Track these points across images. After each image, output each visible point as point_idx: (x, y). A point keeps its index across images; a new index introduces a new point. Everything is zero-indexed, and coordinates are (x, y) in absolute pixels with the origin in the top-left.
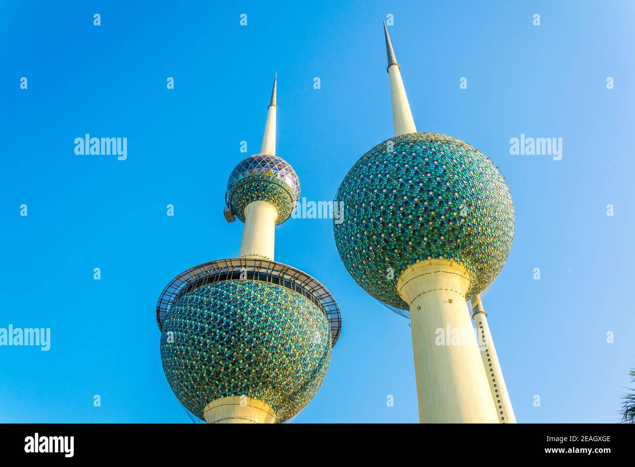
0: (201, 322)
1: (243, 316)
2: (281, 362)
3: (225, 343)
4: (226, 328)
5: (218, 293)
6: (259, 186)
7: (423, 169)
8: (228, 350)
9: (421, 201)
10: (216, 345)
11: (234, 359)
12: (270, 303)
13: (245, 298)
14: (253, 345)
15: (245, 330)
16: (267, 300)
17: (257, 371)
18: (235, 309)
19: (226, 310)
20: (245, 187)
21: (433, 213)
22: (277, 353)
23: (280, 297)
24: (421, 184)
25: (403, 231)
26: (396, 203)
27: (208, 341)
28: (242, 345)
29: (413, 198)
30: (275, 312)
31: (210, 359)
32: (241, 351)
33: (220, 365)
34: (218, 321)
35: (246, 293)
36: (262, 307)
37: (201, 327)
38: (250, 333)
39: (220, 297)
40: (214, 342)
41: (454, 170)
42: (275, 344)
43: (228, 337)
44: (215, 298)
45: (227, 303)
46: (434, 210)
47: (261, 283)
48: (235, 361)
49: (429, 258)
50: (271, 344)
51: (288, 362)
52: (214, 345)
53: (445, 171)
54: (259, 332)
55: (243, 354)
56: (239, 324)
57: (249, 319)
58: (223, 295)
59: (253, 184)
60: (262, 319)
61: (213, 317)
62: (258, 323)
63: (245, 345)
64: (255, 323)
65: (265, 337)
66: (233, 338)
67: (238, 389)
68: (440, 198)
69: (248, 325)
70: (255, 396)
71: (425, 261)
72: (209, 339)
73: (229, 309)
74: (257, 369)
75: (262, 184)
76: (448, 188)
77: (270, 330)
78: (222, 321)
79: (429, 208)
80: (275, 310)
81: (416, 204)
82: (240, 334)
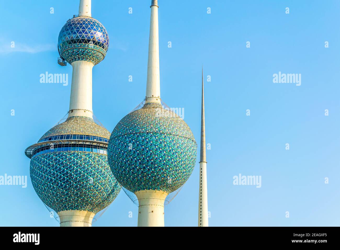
0: (50, 176)
1: (71, 174)
2: (94, 194)
3: (64, 188)
4: (63, 181)
5: (57, 160)
6: (79, 52)
7: (141, 153)
8: (66, 191)
9: (140, 168)
10: (59, 189)
11: (69, 195)
12: (85, 165)
13: (72, 164)
14: (78, 188)
15: (73, 181)
16: (83, 163)
17: (81, 200)
18: (67, 171)
19: (62, 171)
20: (70, 51)
21: (145, 174)
22: (91, 190)
23: (91, 160)
24: (140, 161)
25: (133, 179)
26: (129, 167)
27: (55, 186)
28: (73, 189)
29: (136, 167)
30: (89, 170)
31: (57, 195)
32: (72, 192)
33: (62, 197)
34: (59, 177)
35: (72, 160)
36: (81, 168)
37: (50, 179)
38: (76, 183)
39: (58, 163)
40: (58, 187)
41: (156, 153)
42: (89, 186)
43: (65, 185)
44: (56, 163)
45: (63, 166)
46: (146, 173)
47: (80, 153)
48: (70, 196)
49: (145, 190)
50: (87, 187)
51: (97, 193)
52: (58, 189)
53: (151, 154)
54: (80, 182)
55: (73, 193)
56: (70, 178)
57: (75, 175)
58: (60, 162)
59: (75, 50)
60: (82, 175)
61: (56, 174)
62: (80, 177)
63: (74, 189)
64: (78, 178)
65: (84, 184)
66: (67, 185)
67: (73, 207)
68: (148, 167)
69: (74, 179)
70: (82, 209)
71: (144, 190)
72: (55, 185)
73: (64, 170)
74: (82, 199)
75: (81, 50)
76: (152, 163)
77: (86, 180)
78: (61, 177)
79: (144, 172)
80: (88, 169)
81: (138, 170)
82: (71, 183)
